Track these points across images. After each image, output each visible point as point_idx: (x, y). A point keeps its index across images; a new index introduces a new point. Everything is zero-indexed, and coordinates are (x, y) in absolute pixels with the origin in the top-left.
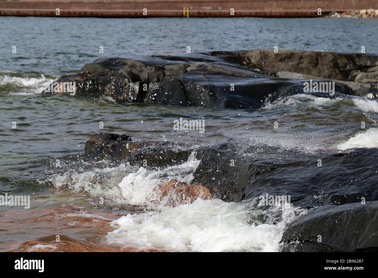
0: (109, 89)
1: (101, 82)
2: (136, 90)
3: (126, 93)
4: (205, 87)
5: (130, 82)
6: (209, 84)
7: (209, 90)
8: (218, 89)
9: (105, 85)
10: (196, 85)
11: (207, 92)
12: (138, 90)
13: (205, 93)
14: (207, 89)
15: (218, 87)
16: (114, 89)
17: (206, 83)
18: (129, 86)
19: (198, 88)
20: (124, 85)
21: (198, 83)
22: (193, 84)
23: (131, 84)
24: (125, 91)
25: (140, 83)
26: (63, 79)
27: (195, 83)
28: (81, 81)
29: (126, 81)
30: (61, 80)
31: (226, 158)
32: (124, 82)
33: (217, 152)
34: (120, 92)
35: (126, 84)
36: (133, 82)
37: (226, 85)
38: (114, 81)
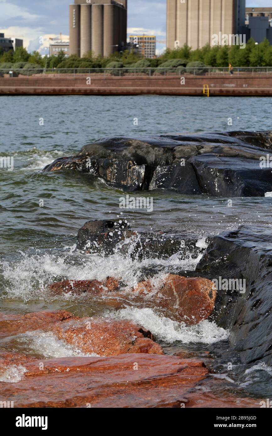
0: (111, 172)
1: (102, 164)
2: (141, 174)
3: (129, 177)
4: (220, 171)
5: (134, 165)
6: (225, 167)
7: (224, 174)
8: (235, 173)
9: (107, 168)
10: (209, 169)
11: (222, 176)
12: (143, 174)
13: (220, 177)
14: (223, 173)
15: (234, 171)
16: (116, 173)
17: (222, 167)
18: (134, 169)
19: (212, 172)
20: (127, 168)
21: (212, 167)
22: (207, 167)
23: (137, 167)
24: (129, 175)
25: (145, 166)
26: (59, 162)
27: (208, 167)
28: (80, 164)
29: (130, 164)
30: (57, 162)
31: (234, 247)
32: (128, 164)
33: (224, 240)
34: (124, 176)
35: (130, 168)
36: (138, 164)
37: (244, 169)
38: (116, 164)
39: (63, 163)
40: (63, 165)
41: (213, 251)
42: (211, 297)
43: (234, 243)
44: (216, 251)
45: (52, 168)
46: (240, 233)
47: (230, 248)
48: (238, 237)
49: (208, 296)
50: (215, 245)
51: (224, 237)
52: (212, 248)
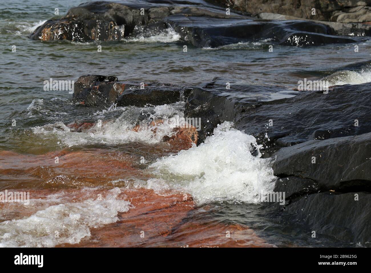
0: (95, 32)
1: (87, 25)
2: (121, 33)
3: (111, 36)
4: (190, 29)
5: (115, 25)
6: (194, 26)
7: (193, 32)
8: (203, 31)
9: (91, 29)
10: (181, 27)
11: (191, 34)
12: (123, 33)
13: (190, 35)
14: (192, 31)
15: (202, 29)
16: (100, 32)
17: (191, 25)
18: (115, 29)
19: (183, 29)
20: (109, 28)
21: (182, 26)
22: (178, 26)
23: (116, 28)
24: (111, 35)
25: (125, 26)
26: (49, 23)
27: (180, 25)
28: (67, 25)
29: (111, 24)
30: (47, 24)
31: (212, 96)
32: (110, 25)
33: (203, 91)
34: (106, 35)
35: (111, 27)
36: (118, 25)
37: (210, 27)
38: (99, 24)
39: (53, 24)
40: (53, 27)
41: (193, 100)
42: (193, 140)
43: (211, 93)
44: (196, 100)
45: (43, 29)
46: (216, 84)
47: (208, 98)
48: (214, 88)
49: (191, 139)
50: (195, 95)
51: (202, 88)
52: (192, 98)
